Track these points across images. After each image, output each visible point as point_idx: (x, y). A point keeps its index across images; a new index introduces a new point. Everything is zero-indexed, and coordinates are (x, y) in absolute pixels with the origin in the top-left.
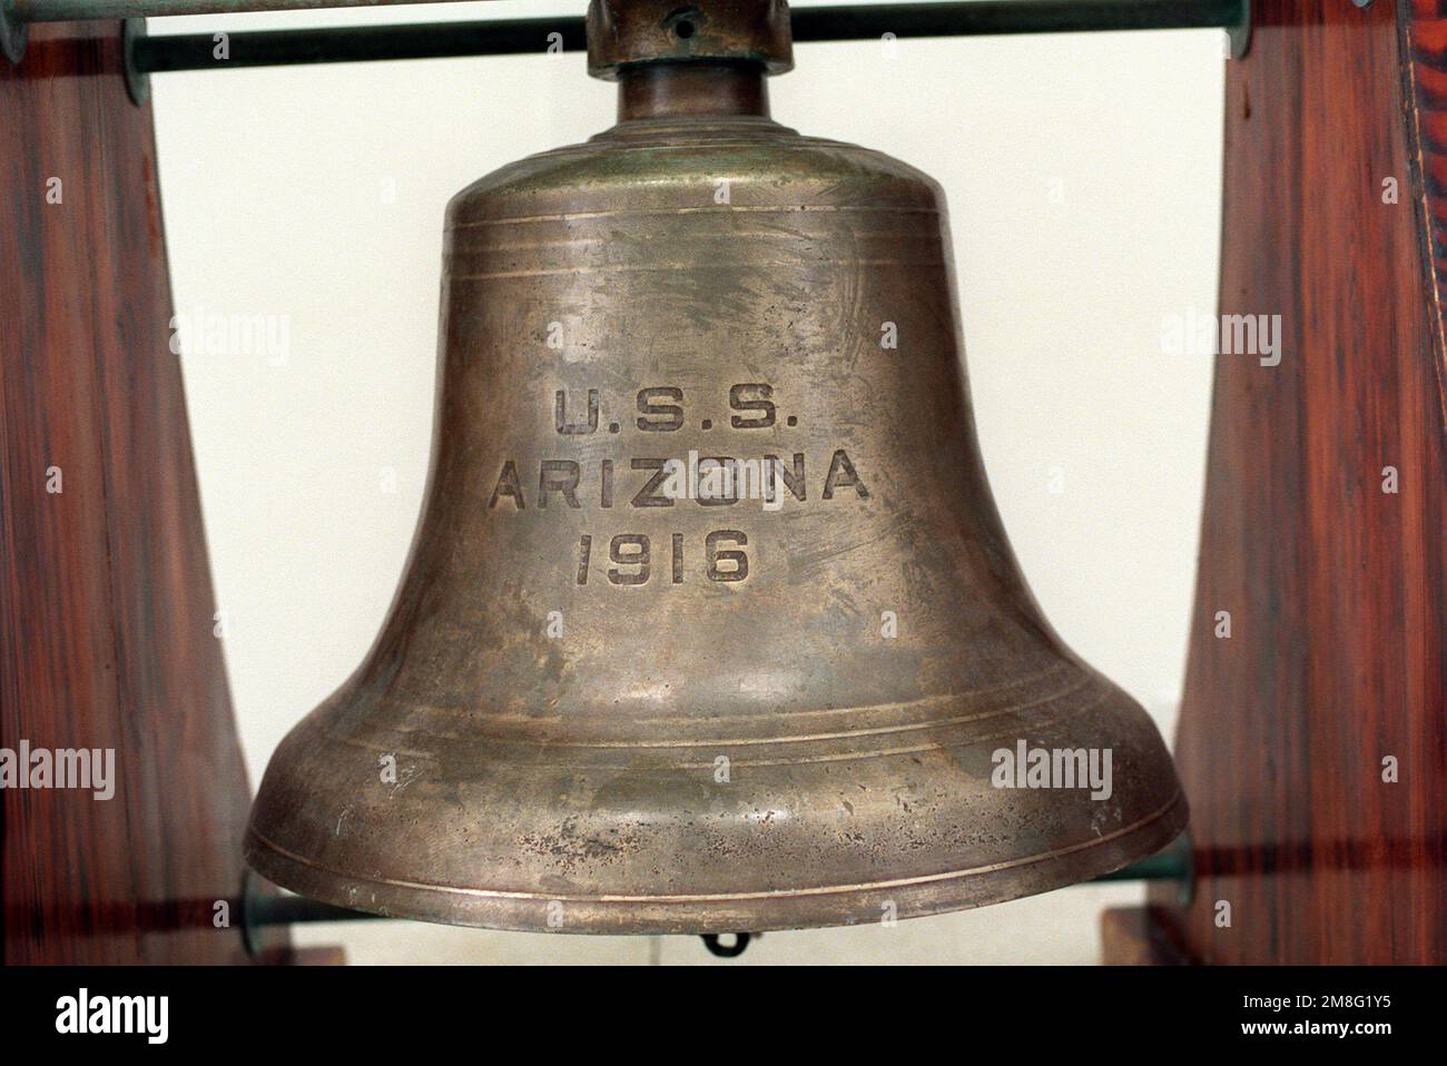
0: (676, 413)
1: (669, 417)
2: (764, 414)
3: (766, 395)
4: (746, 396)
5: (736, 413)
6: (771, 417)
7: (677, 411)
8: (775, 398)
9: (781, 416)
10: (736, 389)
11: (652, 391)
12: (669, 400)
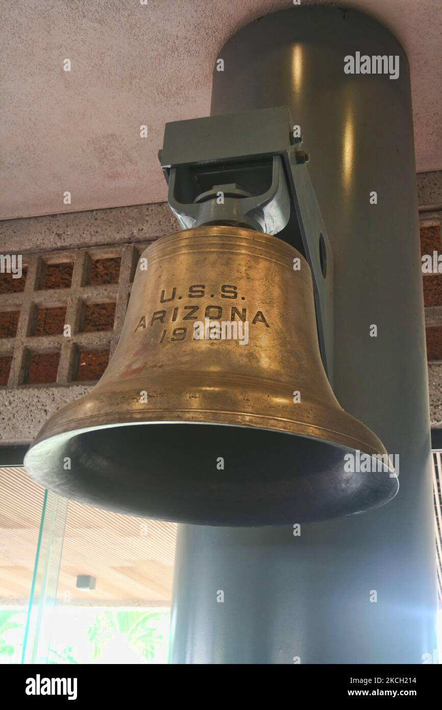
0: (202, 293)
1: (200, 294)
2: (233, 295)
3: (234, 289)
4: (227, 289)
5: (223, 293)
6: (235, 297)
7: (203, 292)
8: (237, 291)
9: (239, 296)
10: (224, 287)
11: (195, 286)
12: (200, 289)
